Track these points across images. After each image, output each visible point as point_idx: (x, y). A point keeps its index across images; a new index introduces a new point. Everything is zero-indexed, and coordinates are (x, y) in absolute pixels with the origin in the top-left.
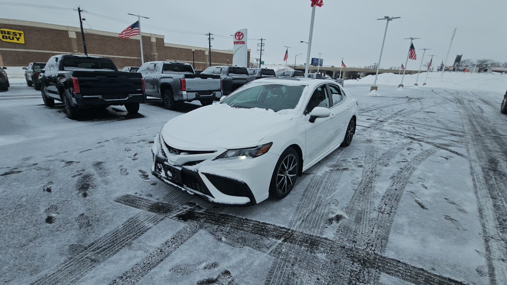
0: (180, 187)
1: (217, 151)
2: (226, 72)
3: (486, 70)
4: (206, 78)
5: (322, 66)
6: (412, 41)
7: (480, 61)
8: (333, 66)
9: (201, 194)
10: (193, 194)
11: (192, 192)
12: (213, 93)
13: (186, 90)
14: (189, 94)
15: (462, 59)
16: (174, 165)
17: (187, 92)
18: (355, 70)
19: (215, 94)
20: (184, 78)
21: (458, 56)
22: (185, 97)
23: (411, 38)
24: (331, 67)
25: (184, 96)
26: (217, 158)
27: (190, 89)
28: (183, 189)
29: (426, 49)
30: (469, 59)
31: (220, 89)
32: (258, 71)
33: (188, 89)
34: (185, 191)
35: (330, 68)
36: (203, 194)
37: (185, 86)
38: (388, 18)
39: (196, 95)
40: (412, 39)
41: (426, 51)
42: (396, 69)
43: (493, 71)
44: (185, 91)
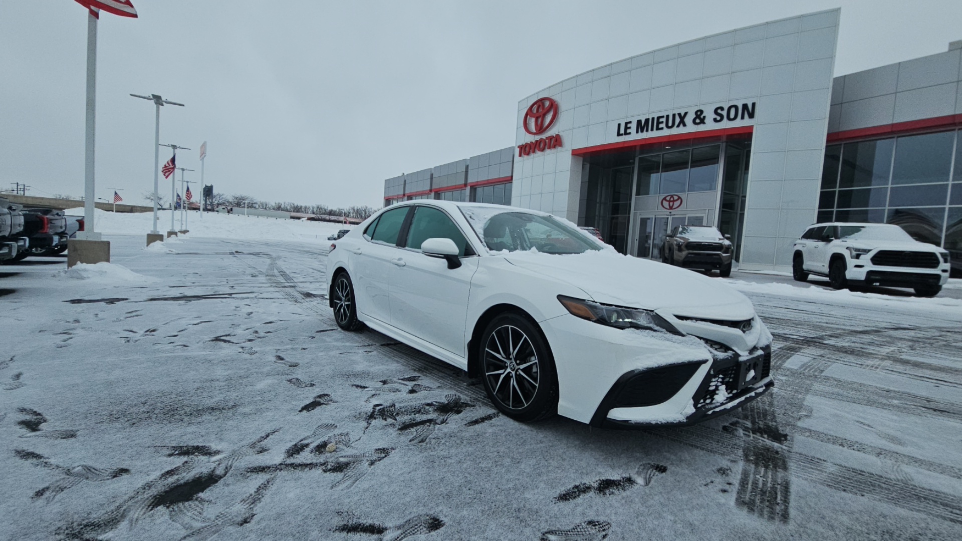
6: (174, 152)
7: (237, 198)
15: (215, 192)
21: (206, 186)
23: (172, 146)
29: (185, 168)
30: (221, 193)
38: (158, 99)
40: (174, 147)
41: (184, 172)
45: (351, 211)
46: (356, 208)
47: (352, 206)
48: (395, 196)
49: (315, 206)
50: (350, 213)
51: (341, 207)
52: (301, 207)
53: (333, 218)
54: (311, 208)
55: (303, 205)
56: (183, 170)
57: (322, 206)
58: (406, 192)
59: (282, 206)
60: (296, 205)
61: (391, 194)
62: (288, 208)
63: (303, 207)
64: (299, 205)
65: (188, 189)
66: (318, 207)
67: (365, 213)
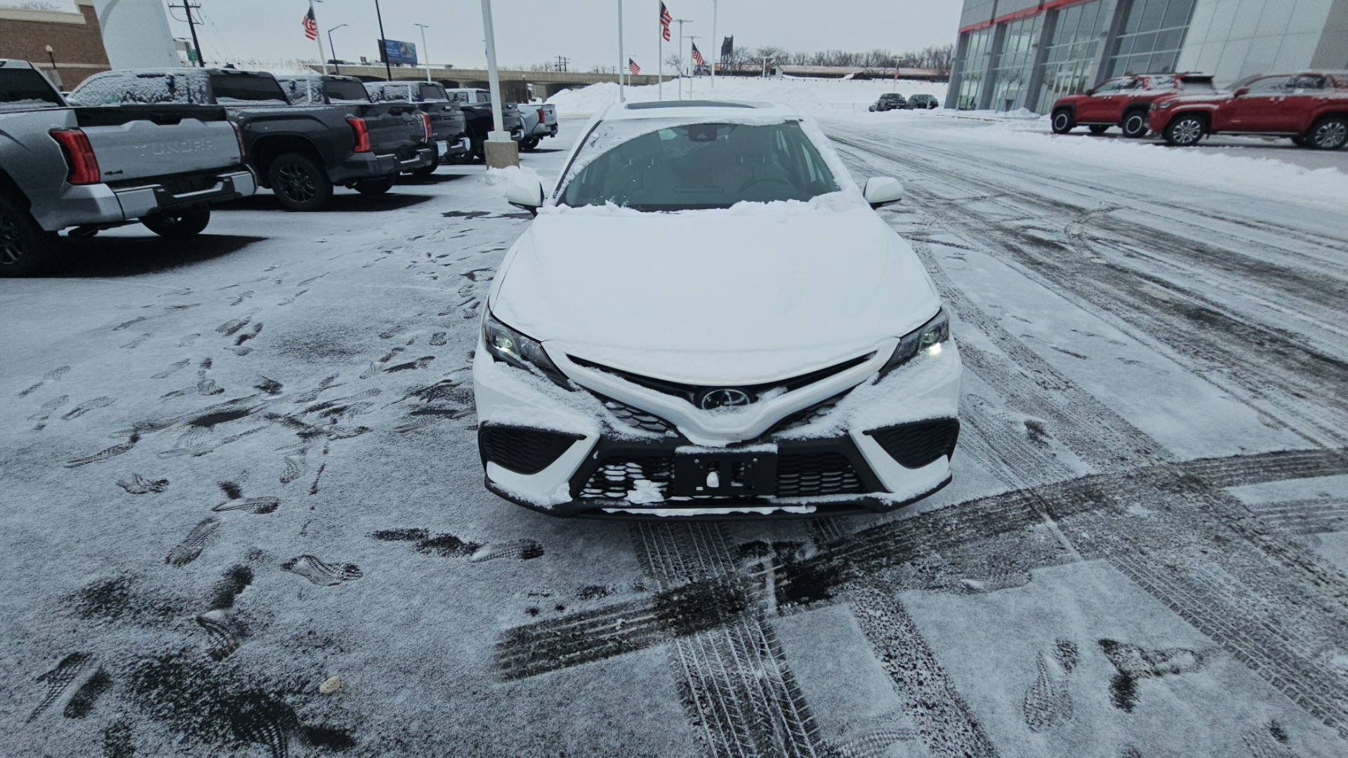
0: (746, 510)
1: (875, 352)
2: (200, 91)
3: (773, 72)
4: (176, 121)
5: (418, 67)
7: (764, 51)
8: (450, 66)
9: (853, 497)
10: (813, 510)
11: (808, 505)
12: (221, 179)
13: (104, 177)
14: (124, 192)
16: (729, 446)
17: (112, 185)
18: (524, 76)
19: (229, 185)
20: (76, 125)
21: (726, 38)
22: (108, 211)
24: (443, 68)
25: (101, 205)
26: (884, 371)
27: (121, 172)
28: (766, 511)
29: (684, 20)
31: (239, 160)
32: (309, 87)
33: (110, 173)
34: (775, 512)
35: (441, 70)
36: (862, 496)
37: (92, 163)
39: (157, 195)
41: (685, 24)
42: (606, 72)
43: (784, 73)
44: (98, 182)
45: (926, 56)
46: (933, 51)
47: (928, 47)
48: (976, 25)
49: (872, 53)
50: (922, 59)
51: (910, 51)
52: (851, 55)
53: (890, 71)
54: (865, 57)
55: (854, 52)
56: (681, 22)
57: (882, 52)
58: (997, 15)
59: (825, 58)
60: (843, 54)
61: (970, 23)
62: (833, 59)
63: (853, 57)
64: (848, 54)
65: (694, 48)
66: (875, 54)
67: (949, 58)
